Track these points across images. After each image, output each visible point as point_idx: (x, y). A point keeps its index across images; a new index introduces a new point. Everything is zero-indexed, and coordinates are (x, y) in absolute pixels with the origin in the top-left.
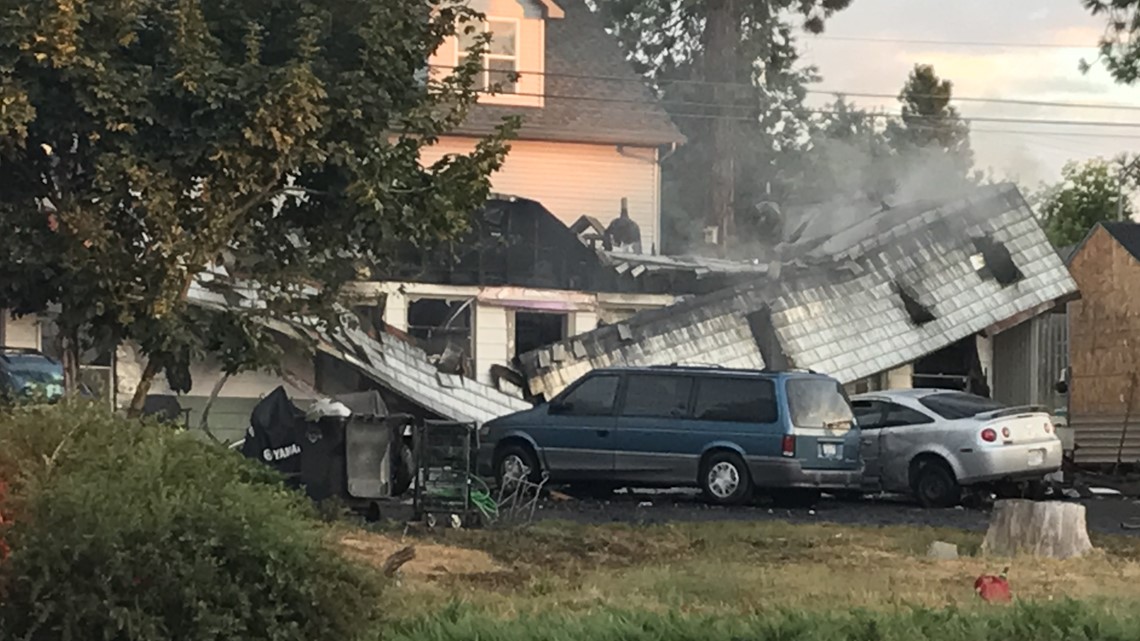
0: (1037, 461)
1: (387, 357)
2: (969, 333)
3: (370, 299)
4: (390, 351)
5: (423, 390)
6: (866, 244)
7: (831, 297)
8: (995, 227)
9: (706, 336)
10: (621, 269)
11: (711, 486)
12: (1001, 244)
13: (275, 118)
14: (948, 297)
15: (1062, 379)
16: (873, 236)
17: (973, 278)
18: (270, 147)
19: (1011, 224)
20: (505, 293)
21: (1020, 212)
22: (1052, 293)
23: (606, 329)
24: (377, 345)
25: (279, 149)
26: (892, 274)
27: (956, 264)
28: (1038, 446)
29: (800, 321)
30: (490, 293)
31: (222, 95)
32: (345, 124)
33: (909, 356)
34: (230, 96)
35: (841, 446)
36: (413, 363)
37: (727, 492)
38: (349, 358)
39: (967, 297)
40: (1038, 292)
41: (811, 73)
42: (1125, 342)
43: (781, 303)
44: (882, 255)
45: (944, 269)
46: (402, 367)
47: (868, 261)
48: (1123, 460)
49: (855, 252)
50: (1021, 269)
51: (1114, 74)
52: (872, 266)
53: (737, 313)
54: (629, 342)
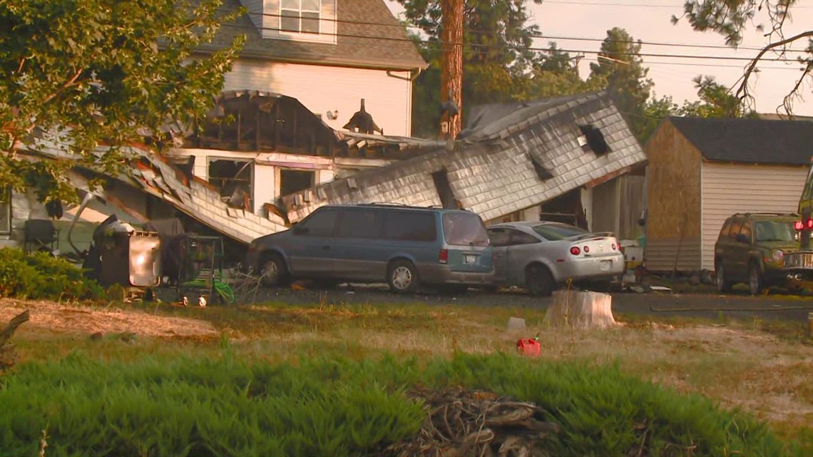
0: (606, 268)
1: (194, 198)
2: (575, 186)
3: (184, 160)
4: (196, 194)
5: (217, 219)
6: (511, 128)
7: (487, 163)
8: (594, 119)
9: (405, 186)
10: (350, 143)
11: (394, 282)
12: (598, 130)
13: (71, 32)
14: (562, 164)
15: (642, 217)
16: (516, 124)
17: (579, 151)
18: (68, 51)
19: (604, 117)
20: (274, 157)
21: (611, 109)
22: (630, 161)
23: (339, 181)
24: (187, 189)
25: (74, 52)
26: (526, 148)
27: (568, 142)
28: (608, 258)
29: (466, 177)
30: (263, 157)
31: (33, 16)
32: (123, 38)
33: (536, 200)
34: (39, 16)
35: (479, 258)
36: (211, 201)
37: (404, 286)
38: (167, 197)
39: (574, 163)
40: (620, 161)
41: (534, 29)
42: (681, 194)
43: (454, 166)
44: (521, 136)
45: (560, 145)
46: (203, 203)
47: (513, 139)
48: (679, 269)
49: (504, 134)
50: (610, 145)
51: (693, 25)
52: (514, 143)
53: (426, 172)
54: (354, 189)
